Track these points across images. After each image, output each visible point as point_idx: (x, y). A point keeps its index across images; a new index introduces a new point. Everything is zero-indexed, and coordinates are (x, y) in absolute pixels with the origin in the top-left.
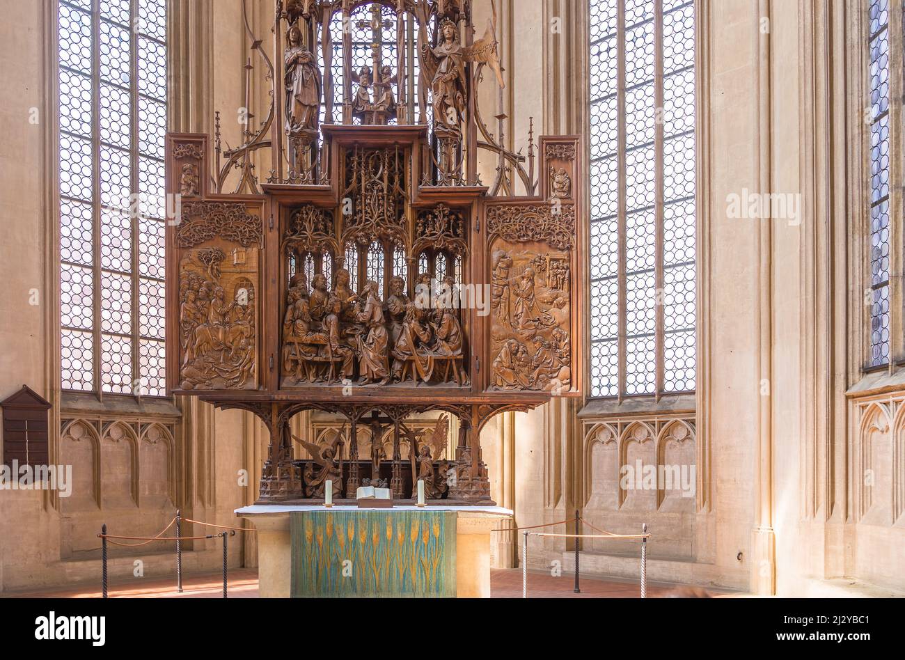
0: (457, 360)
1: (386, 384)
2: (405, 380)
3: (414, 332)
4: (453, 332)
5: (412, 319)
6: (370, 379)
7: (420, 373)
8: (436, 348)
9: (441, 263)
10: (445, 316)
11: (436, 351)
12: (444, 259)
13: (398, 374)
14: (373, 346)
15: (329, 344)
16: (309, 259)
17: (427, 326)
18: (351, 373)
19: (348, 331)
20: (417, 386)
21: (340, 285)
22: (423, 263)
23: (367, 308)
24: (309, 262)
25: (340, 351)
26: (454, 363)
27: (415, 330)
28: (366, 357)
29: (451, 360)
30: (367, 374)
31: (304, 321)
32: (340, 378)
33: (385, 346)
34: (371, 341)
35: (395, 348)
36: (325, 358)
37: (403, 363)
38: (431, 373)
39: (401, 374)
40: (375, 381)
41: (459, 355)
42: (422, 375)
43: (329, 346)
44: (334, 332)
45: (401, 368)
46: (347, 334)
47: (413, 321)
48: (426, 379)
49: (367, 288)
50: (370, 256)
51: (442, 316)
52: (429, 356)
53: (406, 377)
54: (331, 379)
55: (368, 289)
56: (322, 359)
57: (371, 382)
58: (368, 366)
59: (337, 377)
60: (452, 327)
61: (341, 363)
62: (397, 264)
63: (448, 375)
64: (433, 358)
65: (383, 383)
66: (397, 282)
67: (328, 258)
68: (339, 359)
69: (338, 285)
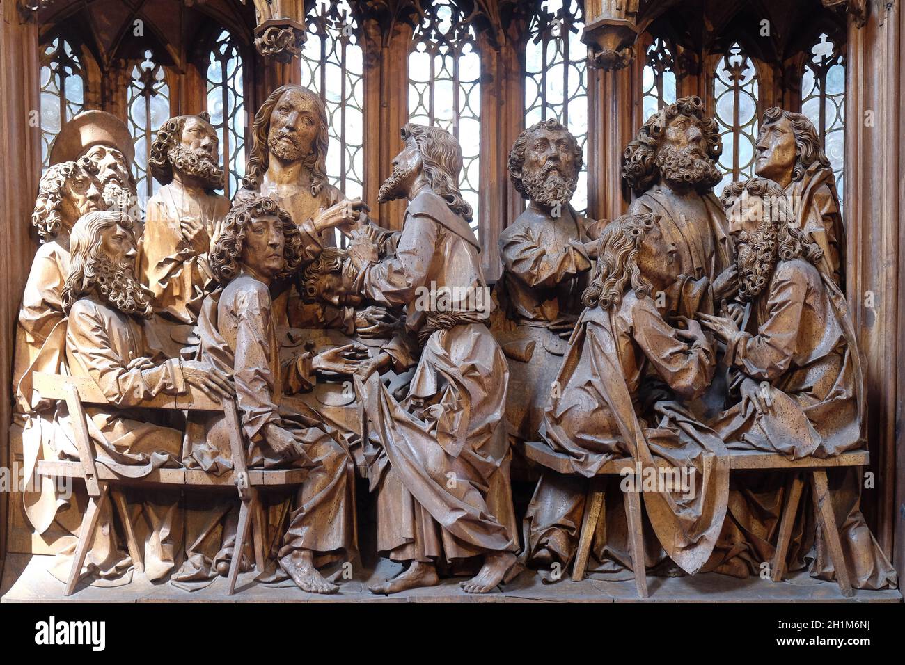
0: (838, 477)
1: (501, 585)
2: (588, 572)
3: (637, 352)
4: (822, 347)
5: (627, 287)
6: (425, 565)
7: (662, 538)
8: (737, 423)
9: (737, 89)
10: (785, 270)
11: (736, 435)
12: (750, 72)
13: (557, 541)
14: (438, 410)
15: (227, 406)
16: (148, 77)
17: (693, 329)
18: (334, 540)
19: (319, 362)
20: (652, 588)
21: (285, 163)
22: (658, 81)
23: (412, 235)
24: (148, 92)
25: (282, 438)
26: (821, 484)
27: (640, 338)
28: (402, 467)
29: (806, 476)
30: (412, 542)
31: (111, 306)
32: (286, 562)
33: (497, 415)
34: (429, 388)
35: (545, 427)
36: (213, 471)
37: (577, 487)
38: (713, 533)
39: (573, 542)
40: (446, 571)
41: (849, 450)
42: (672, 545)
43: (230, 416)
44: (250, 356)
45: (569, 516)
46: (316, 373)
47: (631, 300)
48: (692, 561)
49: (409, 160)
50: (418, 63)
51: (770, 275)
52: (707, 459)
53: (594, 556)
54: (242, 570)
55: (413, 163)
56: (198, 478)
57: (432, 577)
58: (415, 504)
59: (273, 561)
60: (816, 325)
61: (291, 493)
62: (542, 94)
63: (792, 545)
64: (725, 467)
65: (488, 576)
66: (545, 142)
67: (232, 64)
68: (278, 478)
69: (274, 165)
